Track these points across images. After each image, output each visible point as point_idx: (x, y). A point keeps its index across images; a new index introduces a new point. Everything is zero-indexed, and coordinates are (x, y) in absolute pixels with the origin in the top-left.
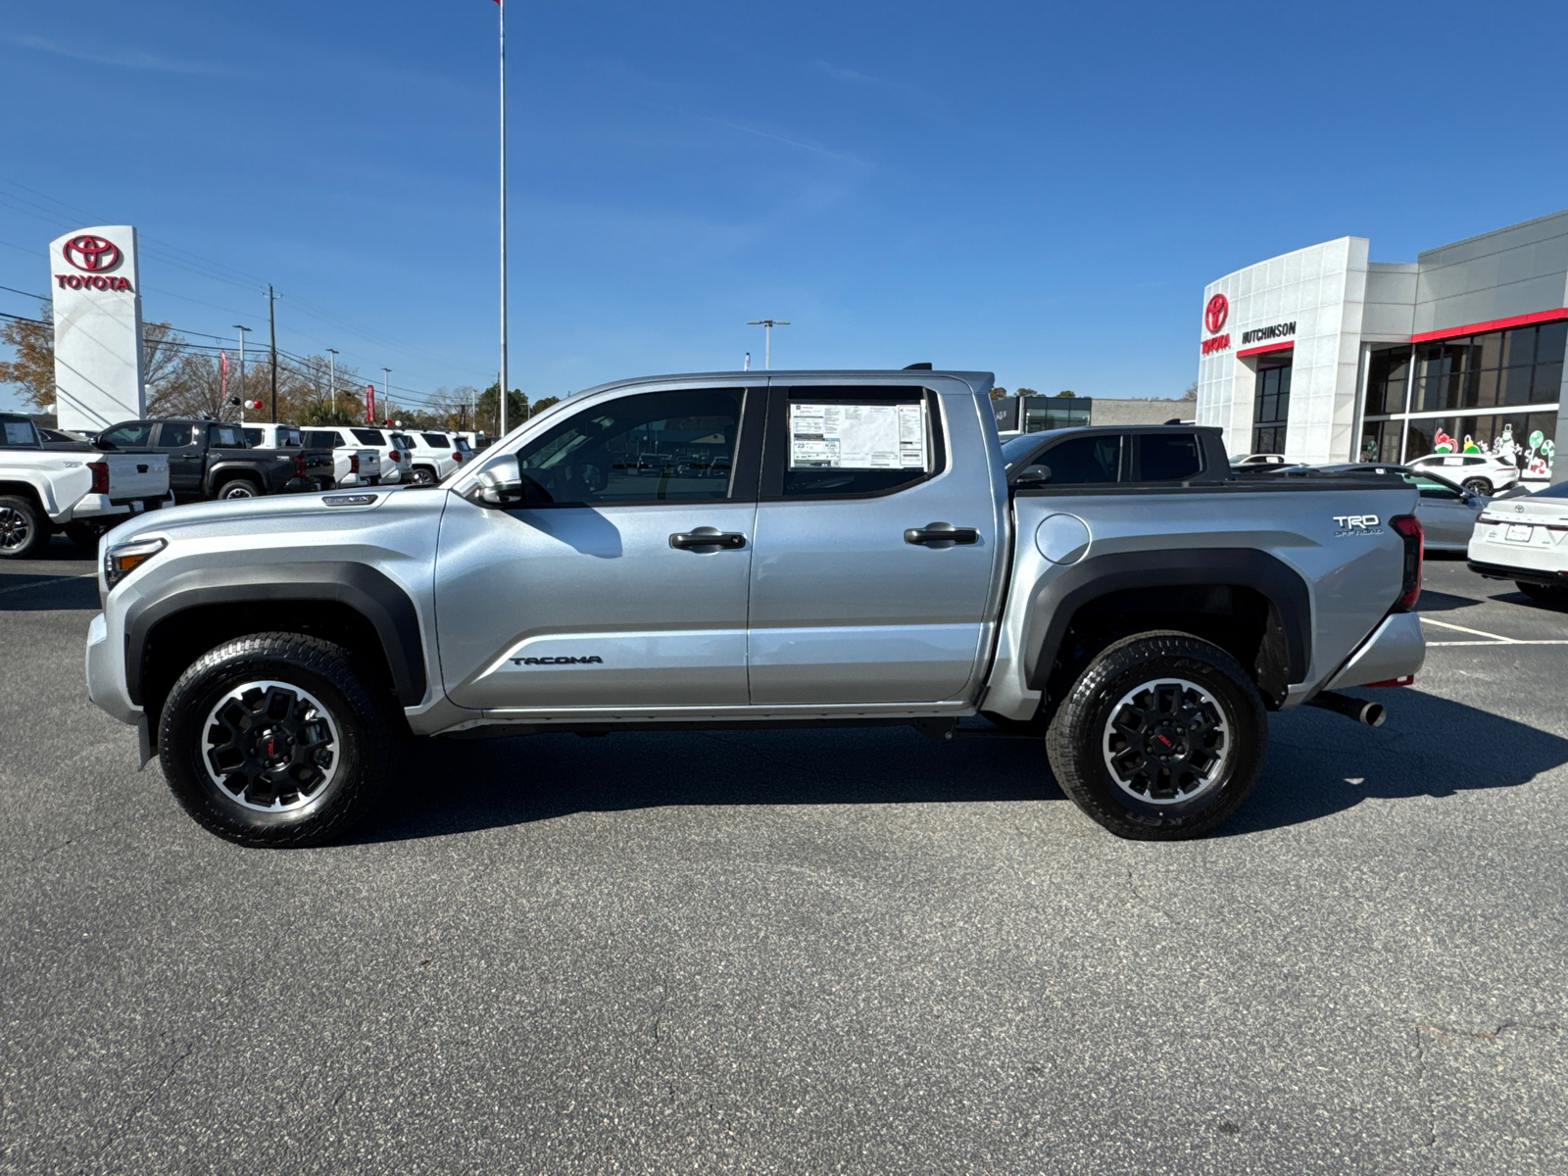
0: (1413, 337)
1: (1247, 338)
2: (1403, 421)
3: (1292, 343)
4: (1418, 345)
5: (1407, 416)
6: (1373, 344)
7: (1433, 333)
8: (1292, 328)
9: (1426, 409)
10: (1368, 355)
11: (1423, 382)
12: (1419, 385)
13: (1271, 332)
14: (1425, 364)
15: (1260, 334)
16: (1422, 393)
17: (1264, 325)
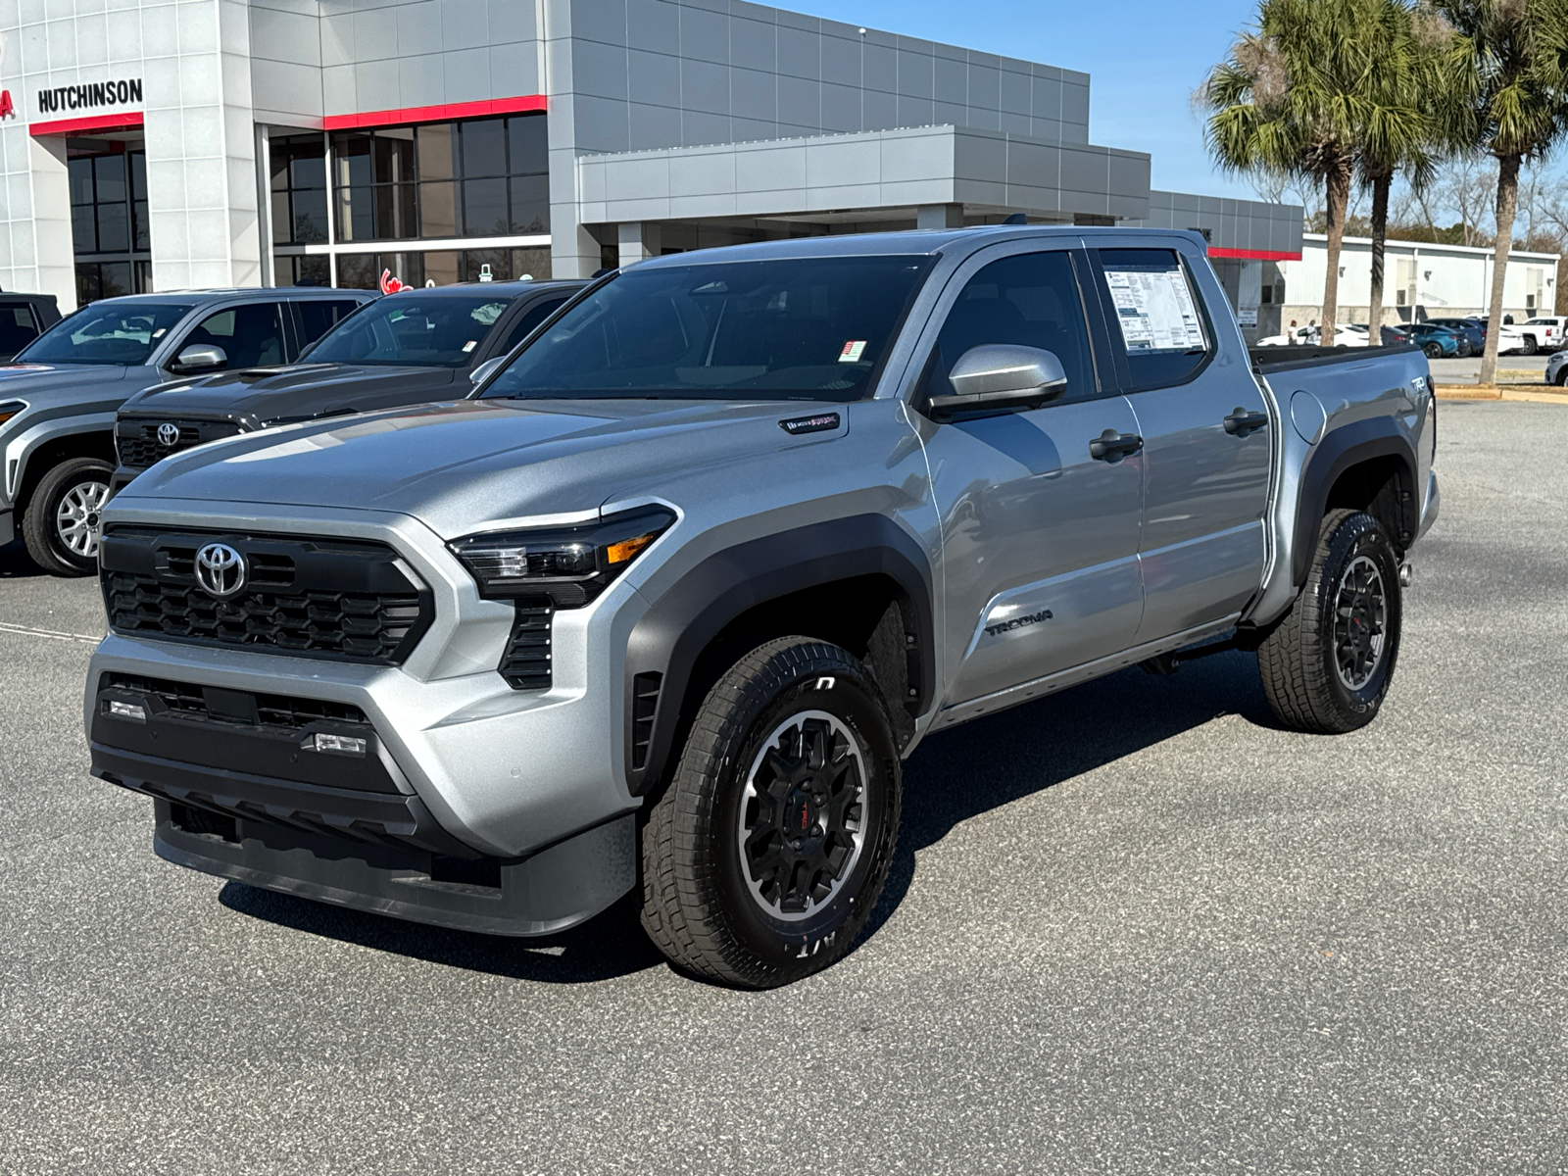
0: (325, 120)
1: (46, 101)
2: (327, 256)
3: (140, 115)
4: (332, 133)
5: (332, 249)
6: (271, 127)
7: (357, 117)
8: (135, 90)
9: (356, 239)
10: (266, 145)
11: (347, 194)
12: (342, 200)
13: (96, 94)
14: (345, 165)
15: (74, 97)
16: (347, 211)
17: (81, 81)
